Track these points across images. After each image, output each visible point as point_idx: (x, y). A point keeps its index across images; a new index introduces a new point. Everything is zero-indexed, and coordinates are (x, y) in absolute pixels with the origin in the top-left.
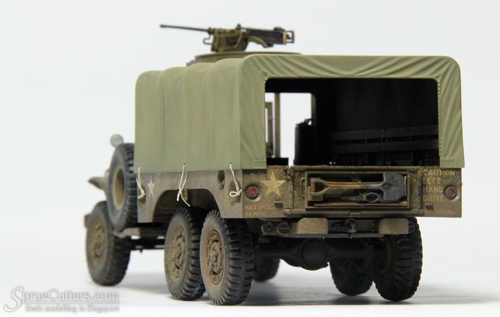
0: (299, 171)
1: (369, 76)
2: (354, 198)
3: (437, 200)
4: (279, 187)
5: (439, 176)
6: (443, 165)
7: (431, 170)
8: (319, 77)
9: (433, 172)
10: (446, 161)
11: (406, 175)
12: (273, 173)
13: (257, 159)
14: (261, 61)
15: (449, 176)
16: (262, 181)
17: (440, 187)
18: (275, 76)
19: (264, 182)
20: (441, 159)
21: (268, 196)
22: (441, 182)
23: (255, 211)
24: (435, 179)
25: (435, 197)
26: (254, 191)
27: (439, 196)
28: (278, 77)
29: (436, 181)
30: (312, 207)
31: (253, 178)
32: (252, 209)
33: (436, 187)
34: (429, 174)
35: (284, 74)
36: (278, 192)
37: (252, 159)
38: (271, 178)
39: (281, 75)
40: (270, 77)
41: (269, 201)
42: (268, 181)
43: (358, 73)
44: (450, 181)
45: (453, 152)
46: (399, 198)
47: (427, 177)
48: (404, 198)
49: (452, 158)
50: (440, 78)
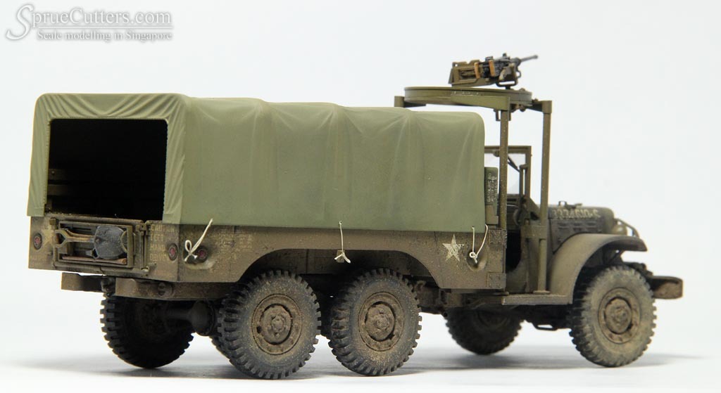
3: (160, 260)
4: (52, 237)
6: (165, 220)
7: (157, 227)
10: (168, 215)
11: (126, 229)
13: (38, 206)
14: (47, 100)
15: (170, 233)
16: (42, 230)
18: (55, 117)
21: (45, 246)
22: (164, 240)
23: (36, 262)
24: (159, 235)
25: (159, 257)
26: (38, 241)
27: (162, 255)
29: (160, 238)
32: (34, 259)
34: (155, 230)
35: (61, 115)
36: (50, 242)
37: (35, 206)
38: (47, 227)
40: (52, 118)
41: (45, 252)
42: (45, 230)
44: (170, 239)
45: (174, 205)
46: (117, 255)
47: (154, 232)
48: (124, 255)
49: (172, 212)
50: (169, 119)
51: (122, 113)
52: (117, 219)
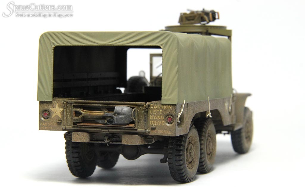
0: (70, 103)
1: (117, 45)
2: (100, 121)
3: (160, 124)
4: (60, 112)
5: (161, 109)
6: (163, 102)
7: (156, 105)
8: (85, 45)
9: (157, 106)
10: (165, 99)
11: (135, 108)
12: (57, 103)
13: (47, 95)
14: (51, 36)
15: (168, 109)
16: (50, 108)
17: (161, 116)
18: (59, 45)
19: (52, 109)
20: (162, 98)
21: (54, 118)
22: (163, 113)
23: (46, 126)
24: (158, 110)
25: (158, 122)
26: (46, 114)
27: (161, 121)
28: (61, 45)
29: (159, 112)
30: (76, 126)
31: (46, 107)
32: (44, 125)
33: (159, 116)
34: (154, 108)
35: (64, 44)
36: (60, 115)
37: (44, 95)
38: (56, 107)
39: (63, 44)
40: (56, 46)
41: (54, 121)
42: (54, 109)
43: (110, 43)
44: (168, 112)
45: (171, 94)
46: (129, 122)
47: (153, 109)
48: (133, 122)
49: (169, 98)
50: (163, 45)
51: (121, 42)
52: (124, 102)
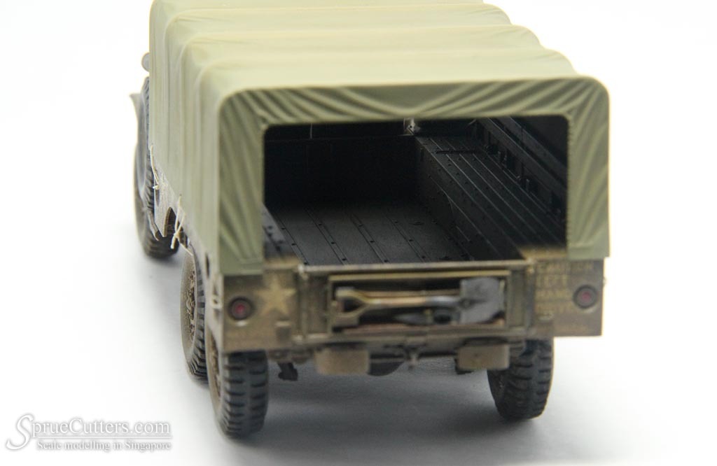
0: (318, 277)
3: (562, 312)
4: (286, 300)
5: (565, 273)
6: (573, 255)
9: (555, 266)
12: (276, 278)
14: (256, 99)
15: (584, 271)
17: (567, 291)
18: (279, 122)
19: (261, 293)
20: (570, 245)
21: (265, 316)
23: (244, 339)
24: (558, 277)
25: (557, 306)
26: (242, 309)
29: (560, 281)
31: (242, 290)
32: (239, 335)
33: (560, 291)
34: (548, 270)
36: (283, 308)
37: (238, 260)
39: (288, 120)
41: (267, 324)
42: (265, 292)
44: (585, 281)
45: (592, 234)
46: (491, 317)
48: (502, 315)
49: (591, 243)
50: (574, 113)
